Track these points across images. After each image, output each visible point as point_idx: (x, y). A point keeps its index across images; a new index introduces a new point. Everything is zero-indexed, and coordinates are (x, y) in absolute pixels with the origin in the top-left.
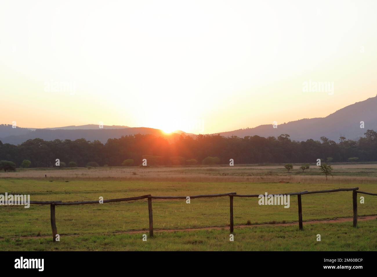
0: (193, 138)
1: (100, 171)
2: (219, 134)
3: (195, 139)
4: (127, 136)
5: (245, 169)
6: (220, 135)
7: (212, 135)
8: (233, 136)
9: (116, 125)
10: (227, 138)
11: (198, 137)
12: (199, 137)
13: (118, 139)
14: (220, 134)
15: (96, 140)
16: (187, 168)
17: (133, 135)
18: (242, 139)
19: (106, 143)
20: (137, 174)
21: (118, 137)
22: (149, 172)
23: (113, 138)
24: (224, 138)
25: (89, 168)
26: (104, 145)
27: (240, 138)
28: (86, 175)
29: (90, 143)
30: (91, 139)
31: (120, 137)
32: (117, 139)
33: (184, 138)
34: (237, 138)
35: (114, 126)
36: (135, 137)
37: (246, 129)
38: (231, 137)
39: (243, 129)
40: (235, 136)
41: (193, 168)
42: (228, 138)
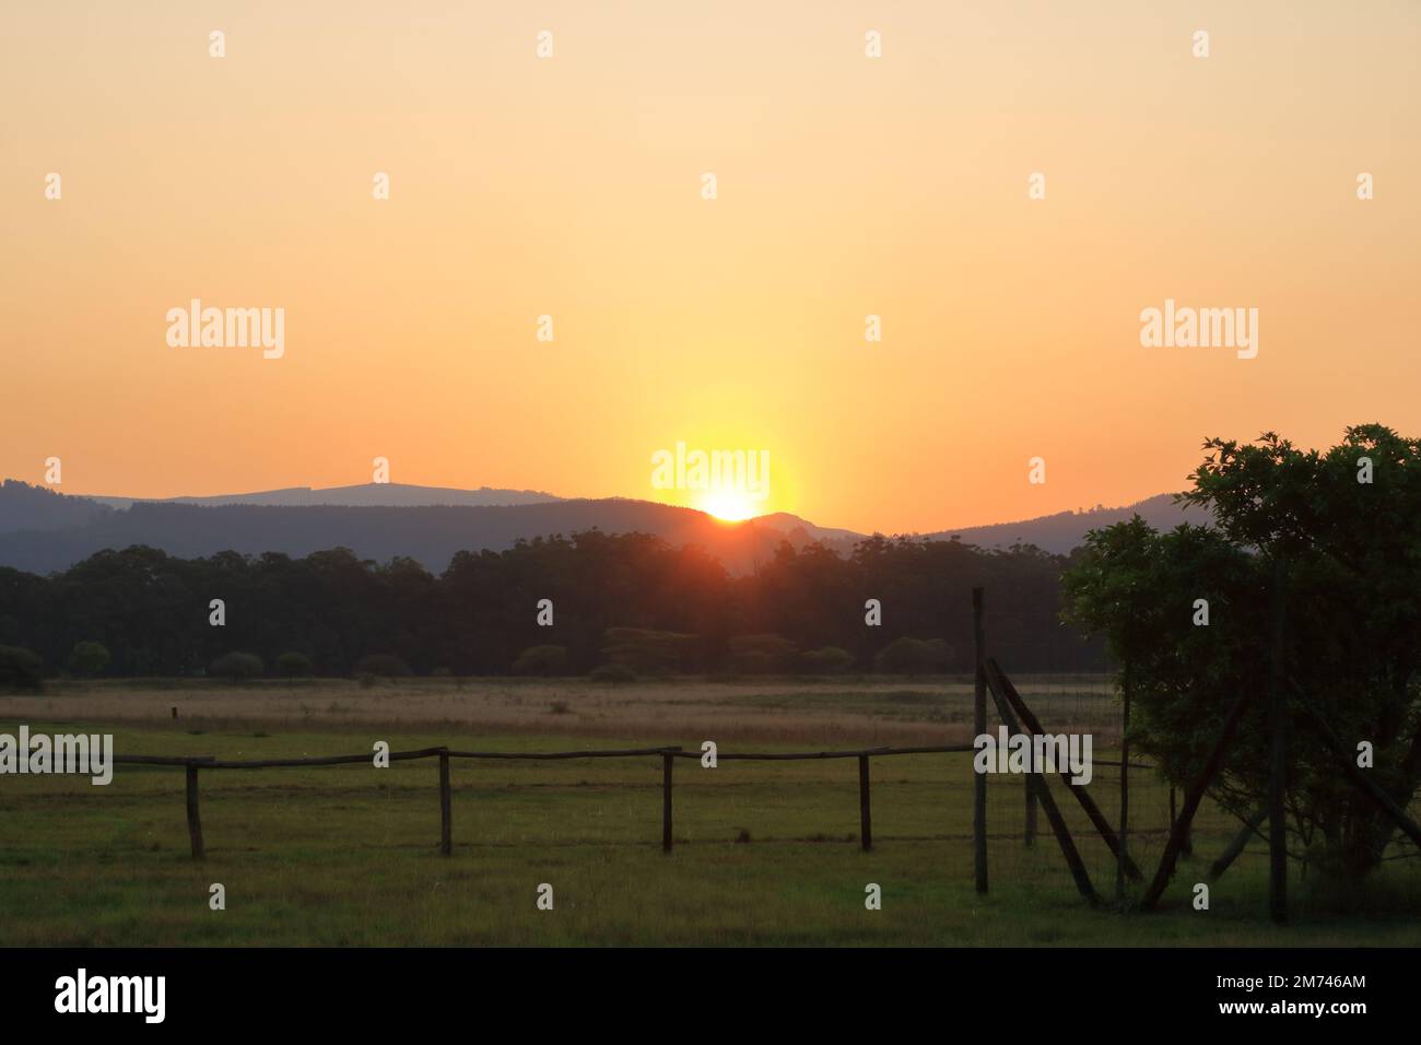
0: (838, 551)
1: (412, 695)
2: (955, 536)
3: (845, 556)
4: (539, 538)
5: (1064, 694)
6: (961, 541)
7: (927, 538)
8: (1018, 546)
9: (495, 486)
10: (993, 553)
11: (860, 547)
12: (863, 549)
13: (499, 552)
14: (958, 537)
15: (402, 557)
16: (804, 689)
17: (567, 537)
18: (1061, 557)
19: (445, 569)
20: (569, 712)
21: (501, 544)
22: (628, 703)
23: (475, 547)
24: (979, 552)
25: (368, 684)
26: (437, 577)
27: (1053, 557)
28: (346, 710)
29: (372, 568)
30: (378, 554)
31: (511, 547)
32: (493, 555)
33: (798, 552)
34: (1037, 554)
35: (485, 491)
36: (574, 546)
37: (1092, 510)
38: (1010, 552)
39: (1076, 513)
40: (1030, 544)
41: (830, 689)
42: (996, 554)
